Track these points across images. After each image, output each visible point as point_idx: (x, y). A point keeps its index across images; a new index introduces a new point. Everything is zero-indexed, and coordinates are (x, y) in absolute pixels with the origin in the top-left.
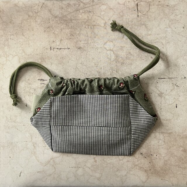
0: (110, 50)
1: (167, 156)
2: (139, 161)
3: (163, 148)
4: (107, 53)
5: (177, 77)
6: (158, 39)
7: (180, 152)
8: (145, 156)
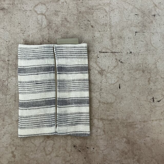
0: (42, 14)
1: (106, 149)
2: (71, 156)
3: (102, 139)
4: (38, 17)
5: (122, 51)
6: (100, 5)
7: (122, 144)
8: (80, 150)
